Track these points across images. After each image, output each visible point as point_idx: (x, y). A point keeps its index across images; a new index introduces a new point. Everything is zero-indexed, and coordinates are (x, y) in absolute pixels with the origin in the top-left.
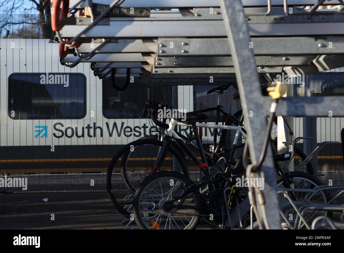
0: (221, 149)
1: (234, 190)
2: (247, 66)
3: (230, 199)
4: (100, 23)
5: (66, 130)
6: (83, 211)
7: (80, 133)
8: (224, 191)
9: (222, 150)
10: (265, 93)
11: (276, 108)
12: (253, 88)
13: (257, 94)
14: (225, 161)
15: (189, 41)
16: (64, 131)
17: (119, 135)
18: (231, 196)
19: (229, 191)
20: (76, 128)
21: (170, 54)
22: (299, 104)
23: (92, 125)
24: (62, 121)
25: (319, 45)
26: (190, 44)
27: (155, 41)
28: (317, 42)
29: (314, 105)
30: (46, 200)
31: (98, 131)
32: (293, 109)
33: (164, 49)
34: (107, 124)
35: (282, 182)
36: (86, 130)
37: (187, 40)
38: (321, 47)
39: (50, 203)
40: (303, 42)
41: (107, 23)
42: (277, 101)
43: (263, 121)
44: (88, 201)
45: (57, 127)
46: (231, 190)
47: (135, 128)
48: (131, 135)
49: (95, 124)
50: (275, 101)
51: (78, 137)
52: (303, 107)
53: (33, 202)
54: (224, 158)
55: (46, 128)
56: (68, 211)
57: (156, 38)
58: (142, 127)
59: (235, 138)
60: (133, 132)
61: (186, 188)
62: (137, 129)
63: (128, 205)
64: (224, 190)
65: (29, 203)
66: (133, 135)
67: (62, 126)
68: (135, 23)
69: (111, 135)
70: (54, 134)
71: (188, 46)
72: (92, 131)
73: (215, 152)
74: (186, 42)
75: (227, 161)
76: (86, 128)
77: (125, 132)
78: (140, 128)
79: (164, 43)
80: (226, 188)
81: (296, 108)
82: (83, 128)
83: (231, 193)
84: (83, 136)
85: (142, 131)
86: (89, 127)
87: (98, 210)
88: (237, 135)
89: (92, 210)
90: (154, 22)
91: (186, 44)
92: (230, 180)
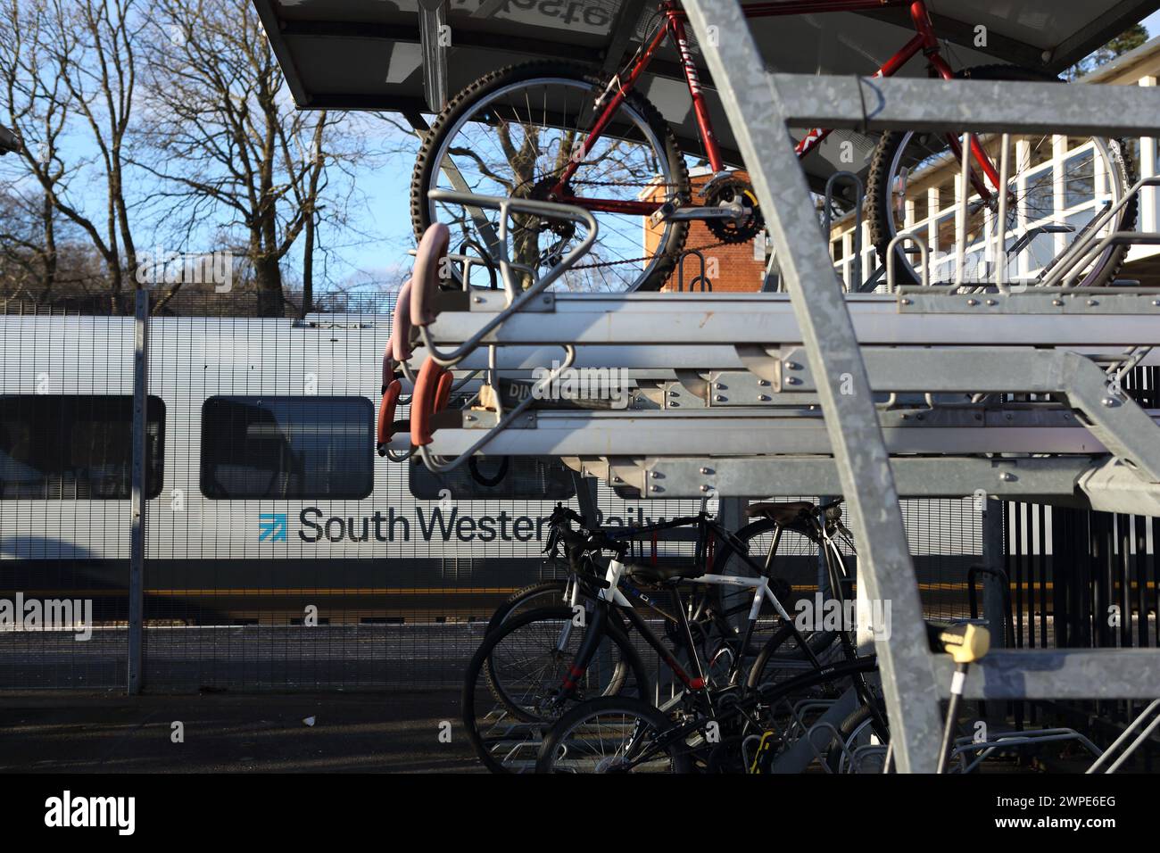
0: (708, 612)
1: (768, 745)
2: (897, 585)
3: (756, 763)
4: (516, 423)
5: (328, 524)
6: (400, 756)
7: (358, 532)
8: (743, 744)
9: (711, 614)
10: (937, 647)
11: (965, 683)
12: (912, 636)
13: (919, 649)
14: (732, 658)
15: (716, 465)
16: (323, 527)
17: (446, 536)
18: (759, 756)
19: (754, 744)
20: (351, 520)
21: (673, 493)
22: (1011, 673)
23: (384, 514)
24: (322, 505)
25: (1002, 476)
26: (717, 472)
27: (638, 462)
28: (996, 469)
29: (1044, 673)
30: (310, 721)
31: (398, 526)
32: (999, 682)
33: (661, 482)
34: (419, 510)
35: (869, 721)
36: (371, 525)
37: (709, 463)
38: (1007, 480)
39: (321, 730)
40: (967, 468)
41: (532, 424)
42: (966, 667)
43: (934, 712)
44: (405, 726)
45: (310, 517)
46: (759, 742)
47: (481, 522)
48: (473, 536)
49: (391, 511)
50: (960, 668)
51: (354, 539)
52: (1021, 678)
53: (283, 728)
54: (729, 651)
55: (284, 519)
56: (368, 756)
57: (643, 457)
58: (498, 519)
59: (754, 606)
60: (478, 530)
61: (656, 736)
62: (488, 524)
63: (506, 744)
64: (742, 741)
65: (274, 728)
66: (477, 538)
67: (319, 514)
68: (593, 423)
69: (427, 536)
70: (301, 533)
71: (713, 476)
72: (384, 526)
73: (694, 619)
74: (707, 466)
75: (736, 658)
76: (373, 520)
77: (459, 529)
78: (493, 522)
79: (660, 470)
80: (746, 735)
81: (1007, 681)
82: (366, 521)
83: (760, 749)
84: (365, 537)
85: (497, 527)
86: (377, 518)
87: (434, 755)
88: (757, 598)
89: (420, 755)
90: (636, 421)
91: (709, 472)
92: (755, 717)
